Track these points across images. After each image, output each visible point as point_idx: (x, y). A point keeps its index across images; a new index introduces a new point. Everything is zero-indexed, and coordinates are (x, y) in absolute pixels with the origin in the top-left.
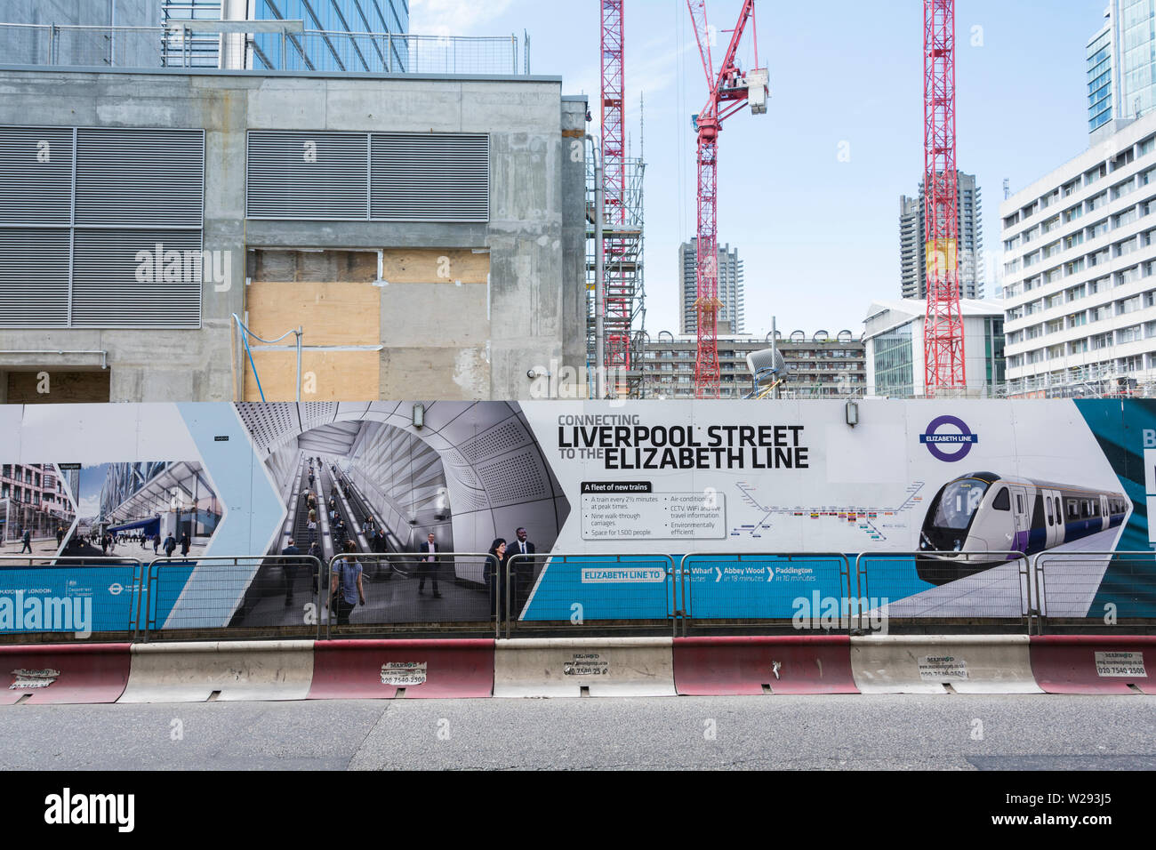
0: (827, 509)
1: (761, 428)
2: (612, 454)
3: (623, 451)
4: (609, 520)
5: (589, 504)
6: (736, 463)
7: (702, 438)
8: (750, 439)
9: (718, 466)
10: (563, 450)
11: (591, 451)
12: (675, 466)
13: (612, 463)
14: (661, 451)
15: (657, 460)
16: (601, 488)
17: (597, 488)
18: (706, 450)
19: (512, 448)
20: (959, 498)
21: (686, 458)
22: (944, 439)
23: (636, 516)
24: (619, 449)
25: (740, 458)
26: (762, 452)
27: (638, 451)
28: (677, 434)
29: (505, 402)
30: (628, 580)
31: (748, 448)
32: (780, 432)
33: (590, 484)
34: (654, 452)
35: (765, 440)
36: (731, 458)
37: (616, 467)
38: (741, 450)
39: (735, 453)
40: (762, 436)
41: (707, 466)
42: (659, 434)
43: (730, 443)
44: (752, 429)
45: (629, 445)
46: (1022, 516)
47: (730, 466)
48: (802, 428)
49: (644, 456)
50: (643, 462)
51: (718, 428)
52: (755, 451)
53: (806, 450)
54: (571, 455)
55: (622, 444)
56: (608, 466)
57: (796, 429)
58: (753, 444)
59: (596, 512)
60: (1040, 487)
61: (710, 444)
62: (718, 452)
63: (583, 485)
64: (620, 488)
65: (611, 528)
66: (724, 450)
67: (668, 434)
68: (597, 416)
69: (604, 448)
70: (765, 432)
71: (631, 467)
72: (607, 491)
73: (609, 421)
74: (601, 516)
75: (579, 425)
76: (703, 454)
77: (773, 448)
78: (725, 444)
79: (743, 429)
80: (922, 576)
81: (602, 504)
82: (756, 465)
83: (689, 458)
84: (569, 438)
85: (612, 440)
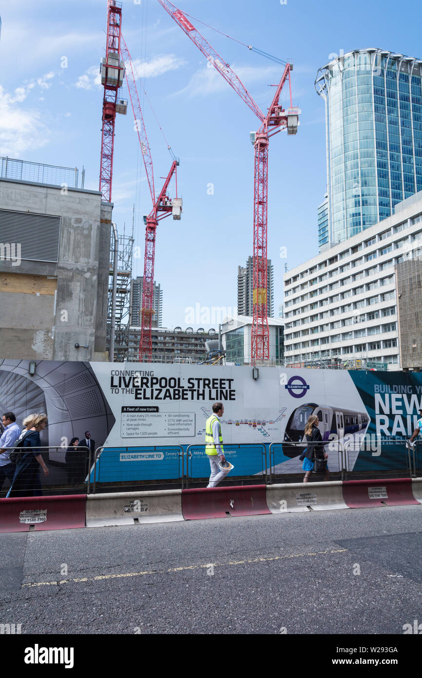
0: (243, 420)
1: (214, 380)
2: (139, 392)
3: (145, 390)
4: (136, 427)
5: (125, 418)
6: (201, 397)
7: (185, 384)
8: (208, 385)
9: (192, 399)
10: (113, 389)
11: (128, 390)
12: (171, 399)
13: (139, 396)
14: (164, 390)
15: (162, 395)
16: (132, 410)
17: (130, 410)
18: (187, 390)
19: (85, 387)
20: (301, 415)
21: (177, 394)
22: (296, 387)
23: (150, 425)
24: (143, 389)
25: (203, 395)
26: (214, 391)
27: (152, 390)
28: (172, 382)
29: (82, 362)
30: (145, 459)
31: (207, 390)
32: (223, 382)
33: (126, 407)
34: (161, 391)
35: (215, 386)
36: (199, 395)
37: (141, 398)
38: (204, 391)
39: (201, 392)
40: (214, 384)
41: (187, 399)
42: (163, 381)
43: (199, 387)
44: (209, 380)
45: (148, 387)
46: (327, 424)
47: (198, 399)
48: (233, 380)
49: (156, 393)
50: (154, 396)
51: (193, 379)
52: (210, 391)
53: (234, 391)
54: (117, 392)
55: (144, 386)
56: (136, 398)
57: (230, 380)
58: (209, 388)
59: (129, 422)
60: (335, 410)
61: (189, 387)
62: (193, 391)
63: (123, 408)
64: (142, 410)
65: (137, 431)
66: (195, 390)
67: (168, 381)
68: (132, 371)
69: (135, 388)
70: (215, 382)
71: (149, 398)
72: (135, 412)
73: (138, 374)
74: (132, 425)
75: (122, 376)
76: (185, 392)
77: (219, 389)
78: (196, 387)
79: (205, 380)
80: (285, 454)
81: (132, 418)
82: (210, 399)
83: (178, 394)
84: (116, 383)
85: (139, 384)
